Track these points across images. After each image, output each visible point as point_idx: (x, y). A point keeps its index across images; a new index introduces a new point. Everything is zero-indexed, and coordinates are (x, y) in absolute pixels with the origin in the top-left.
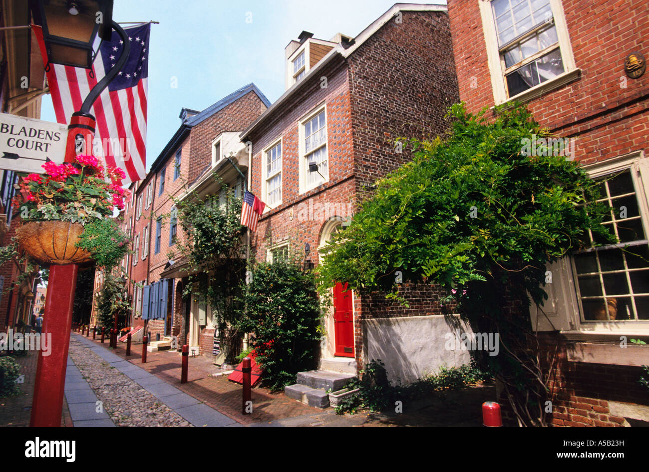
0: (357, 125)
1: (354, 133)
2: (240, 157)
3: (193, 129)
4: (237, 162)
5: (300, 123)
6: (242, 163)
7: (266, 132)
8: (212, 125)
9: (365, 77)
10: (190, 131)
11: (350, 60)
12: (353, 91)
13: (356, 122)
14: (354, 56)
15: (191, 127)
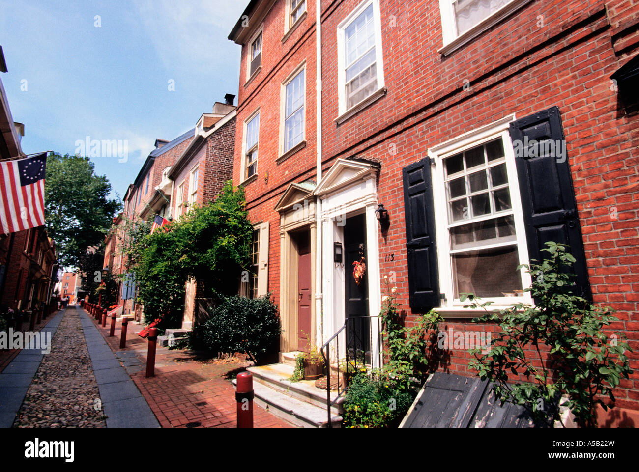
0: (208, 181)
1: (205, 186)
2: (165, 189)
3: (156, 159)
4: (163, 193)
5: (191, 172)
6: (167, 193)
7: (179, 174)
8: (172, 156)
9: (220, 149)
10: (154, 160)
11: (208, 139)
12: (209, 159)
13: (208, 178)
14: (213, 135)
15: (155, 158)
